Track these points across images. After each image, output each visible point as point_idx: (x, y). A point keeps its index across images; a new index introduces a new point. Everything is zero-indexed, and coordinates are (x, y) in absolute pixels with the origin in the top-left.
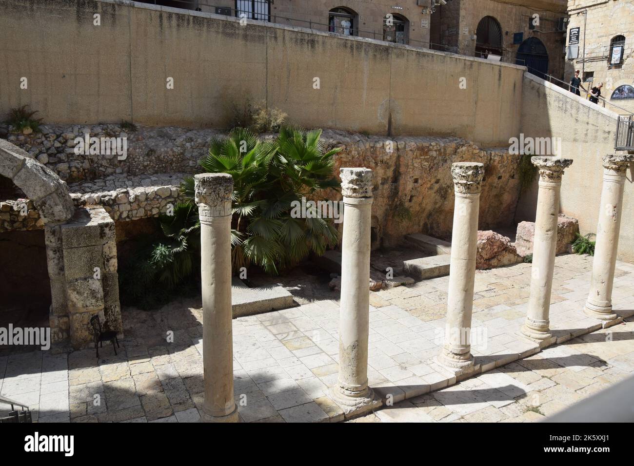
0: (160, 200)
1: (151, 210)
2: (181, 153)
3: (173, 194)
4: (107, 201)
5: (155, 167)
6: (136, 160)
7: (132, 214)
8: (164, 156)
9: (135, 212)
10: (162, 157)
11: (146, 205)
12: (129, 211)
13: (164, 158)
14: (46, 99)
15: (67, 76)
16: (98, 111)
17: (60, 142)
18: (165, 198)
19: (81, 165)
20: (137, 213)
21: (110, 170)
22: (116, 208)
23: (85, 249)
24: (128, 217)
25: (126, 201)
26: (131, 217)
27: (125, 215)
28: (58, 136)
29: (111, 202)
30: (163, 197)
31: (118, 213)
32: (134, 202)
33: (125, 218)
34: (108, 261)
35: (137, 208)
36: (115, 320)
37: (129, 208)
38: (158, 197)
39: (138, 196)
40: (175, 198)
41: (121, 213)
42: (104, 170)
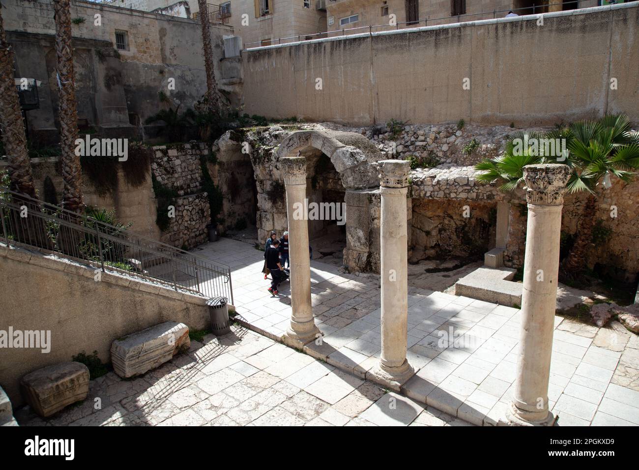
0: (457, 187)
1: (449, 194)
2: (494, 149)
3: (470, 183)
4: (416, 182)
5: (471, 160)
6: (460, 153)
7: (434, 195)
8: (479, 151)
9: (436, 193)
10: (478, 151)
11: (446, 189)
12: (431, 192)
13: (479, 152)
14: (415, 107)
15: (427, 89)
16: (446, 114)
17: (414, 137)
18: (462, 186)
19: (420, 154)
20: (437, 194)
21: (443, 160)
22: (422, 187)
23: (357, 208)
24: (431, 196)
25: (430, 183)
26: (433, 196)
27: (428, 194)
28: (415, 133)
29: (419, 183)
30: (461, 184)
31: (424, 192)
32: (436, 185)
33: (428, 197)
34: (373, 220)
35: (438, 190)
36: (376, 263)
37: (431, 189)
38: (456, 184)
39: (440, 181)
40: (471, 187)
41: (426, 193)
42: (439, 159)
